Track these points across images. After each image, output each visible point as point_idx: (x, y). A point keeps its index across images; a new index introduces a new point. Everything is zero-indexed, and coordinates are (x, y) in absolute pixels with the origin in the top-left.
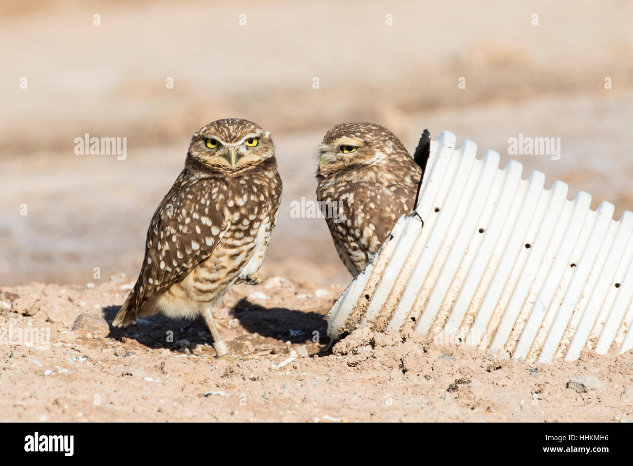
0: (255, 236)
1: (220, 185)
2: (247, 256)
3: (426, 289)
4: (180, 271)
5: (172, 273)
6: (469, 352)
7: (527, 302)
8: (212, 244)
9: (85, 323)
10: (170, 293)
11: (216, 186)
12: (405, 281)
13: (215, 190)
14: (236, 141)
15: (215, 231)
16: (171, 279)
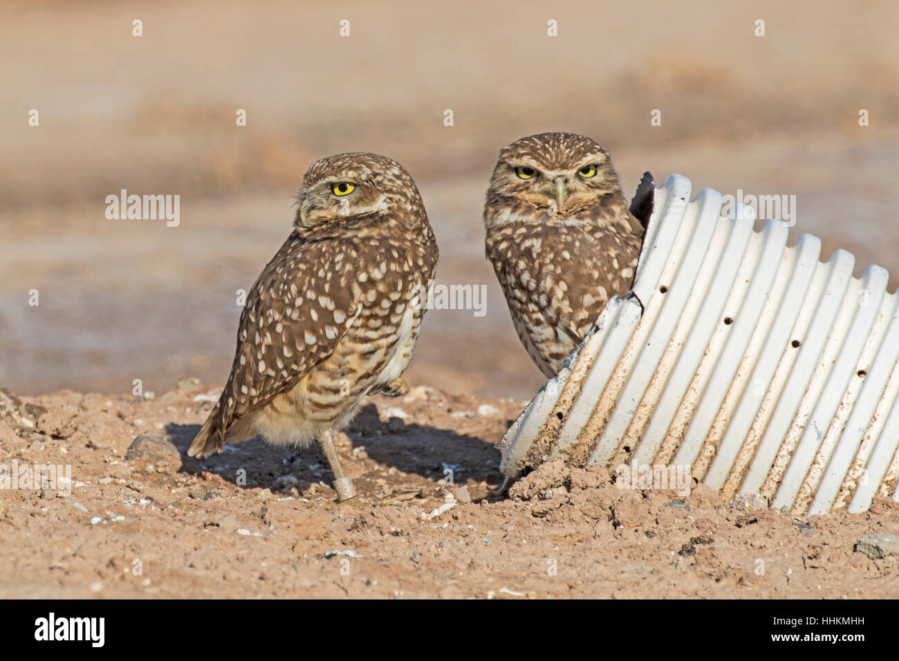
1: (346, 249)
2: (386, 355)
3: (646, 406)
4: (288, 376)
6: (709, 498)
7: (794, 426)
8: (334, 337)
9: (144, 450)
10: (273, 407)
12: (616, 393)
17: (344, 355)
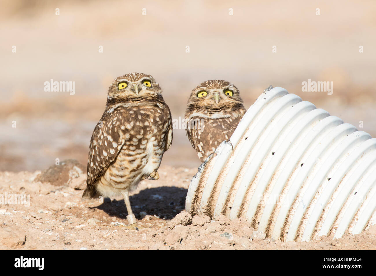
1: (118, 115)
2: (141, 162)
3: (235, 189)
5: (96, 170)
8: (114, 154)
14: (138, 80)
17: (121, 161)
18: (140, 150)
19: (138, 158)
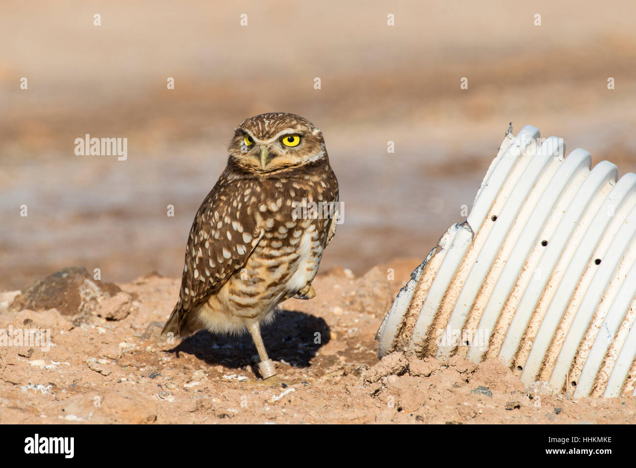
0: (297, 246)
1: (253, 185)
2: (289, 269)
3: (478, 309)
4: (214, 282)
5: (205, 283)
6: (514, 384)
7: (593, 326)
8: (244, 253)
9: (151, 334)
10: (209, 305)
11: (249, 187)
12: (455, 299)
13: (248, 192)
14: (269, 138)
15: (247, 238)
16: (206, 289)
17: (254, 268)
18: (289, 247)
19: (285, 263)
